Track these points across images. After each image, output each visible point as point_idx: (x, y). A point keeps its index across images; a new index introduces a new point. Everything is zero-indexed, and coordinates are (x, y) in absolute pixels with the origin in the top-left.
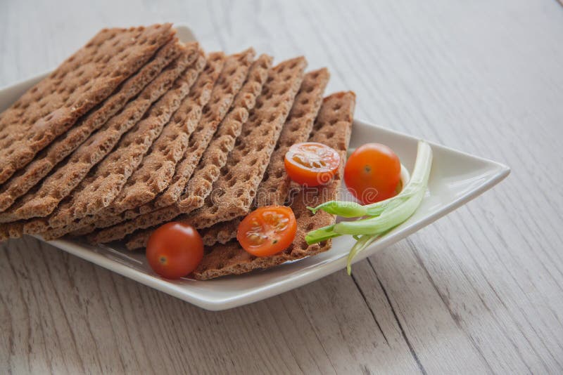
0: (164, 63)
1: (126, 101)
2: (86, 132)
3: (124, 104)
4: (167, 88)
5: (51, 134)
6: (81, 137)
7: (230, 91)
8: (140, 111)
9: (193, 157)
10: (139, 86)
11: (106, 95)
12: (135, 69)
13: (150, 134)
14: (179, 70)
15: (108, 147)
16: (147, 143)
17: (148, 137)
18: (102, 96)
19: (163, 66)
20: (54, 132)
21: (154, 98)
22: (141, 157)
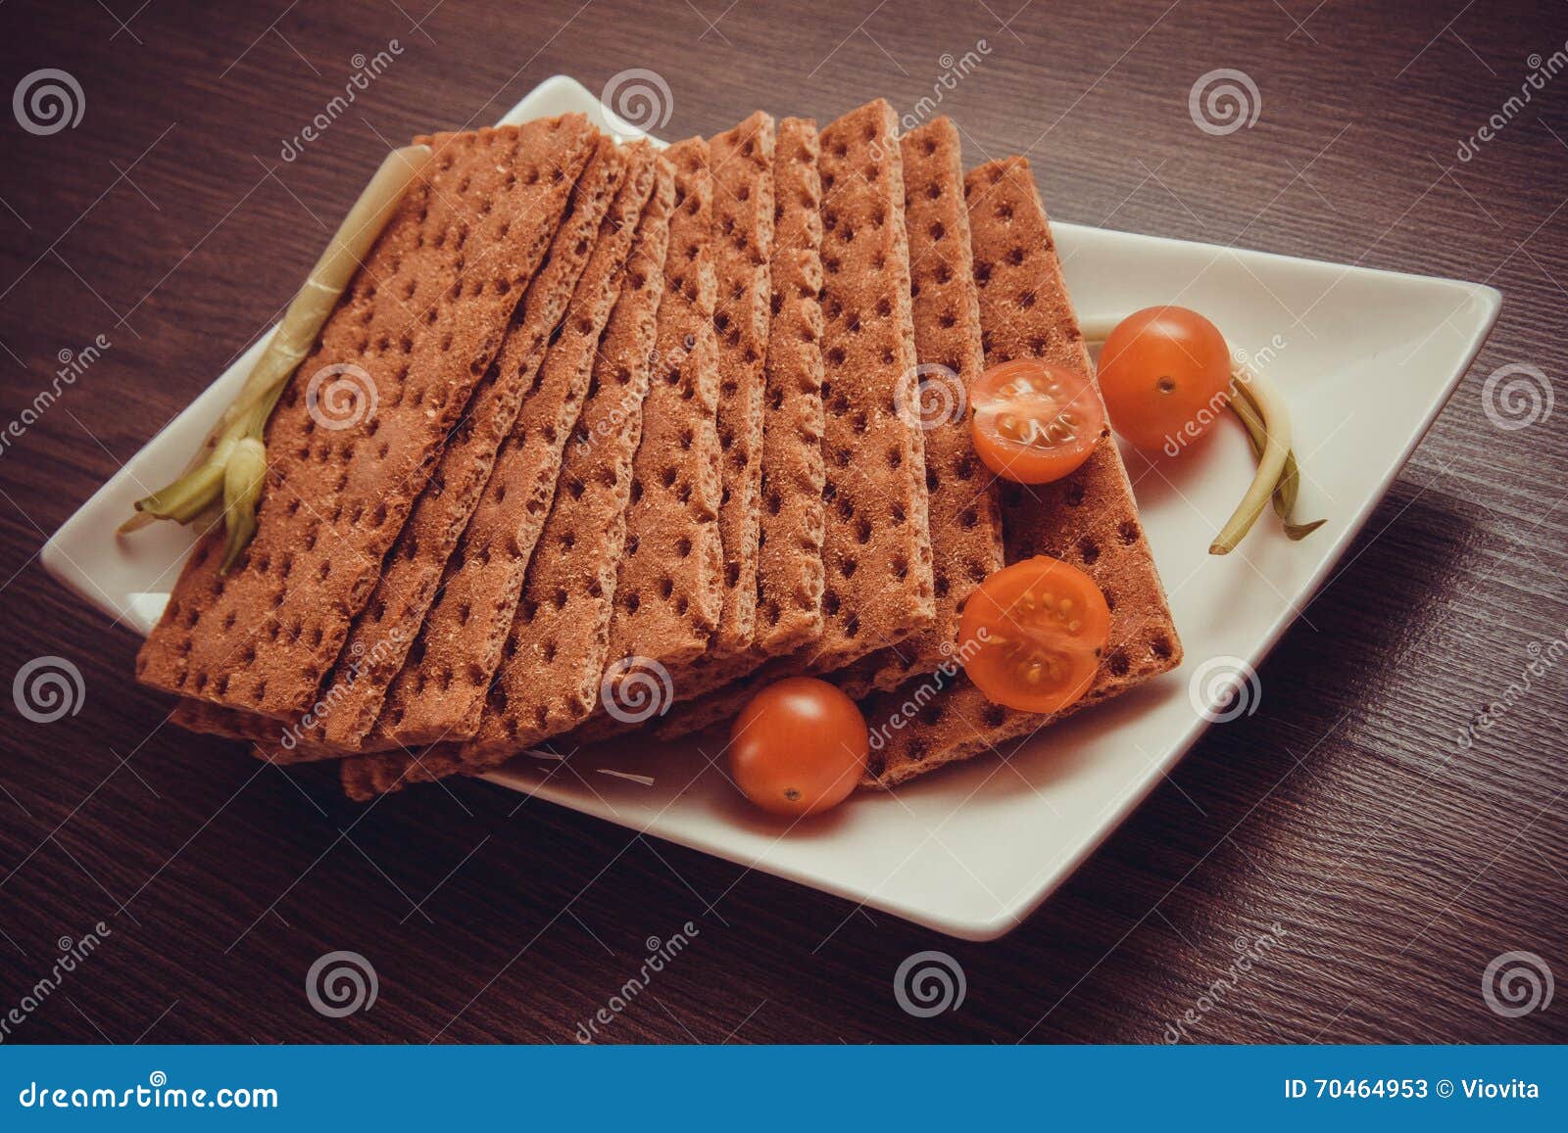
0: (597, 211)
1: (546, 340)
2: (485, 456)
3: (544, 351)
4: (618, 283)
5: (400, 499)
6: (479, 473)
7: (757, 260)
8: (581, 371)
9: (748, 491)
10: (562, 290)
11: (493, 349)
12: (537, 259)
13: (622, 450)
14: (628, 227)
15: (543, 495)
16: (624, 474)
17: (620, 459)
18: (484, 359)
19: (599, 220)
20: (405, 490)
21: (599, 322)
22: (621, 521)
